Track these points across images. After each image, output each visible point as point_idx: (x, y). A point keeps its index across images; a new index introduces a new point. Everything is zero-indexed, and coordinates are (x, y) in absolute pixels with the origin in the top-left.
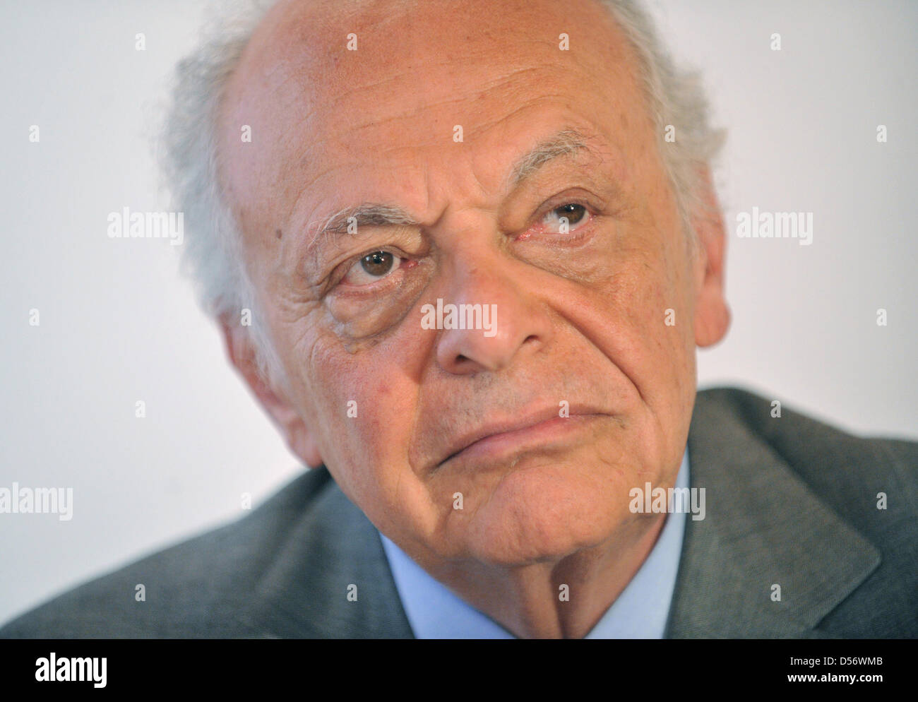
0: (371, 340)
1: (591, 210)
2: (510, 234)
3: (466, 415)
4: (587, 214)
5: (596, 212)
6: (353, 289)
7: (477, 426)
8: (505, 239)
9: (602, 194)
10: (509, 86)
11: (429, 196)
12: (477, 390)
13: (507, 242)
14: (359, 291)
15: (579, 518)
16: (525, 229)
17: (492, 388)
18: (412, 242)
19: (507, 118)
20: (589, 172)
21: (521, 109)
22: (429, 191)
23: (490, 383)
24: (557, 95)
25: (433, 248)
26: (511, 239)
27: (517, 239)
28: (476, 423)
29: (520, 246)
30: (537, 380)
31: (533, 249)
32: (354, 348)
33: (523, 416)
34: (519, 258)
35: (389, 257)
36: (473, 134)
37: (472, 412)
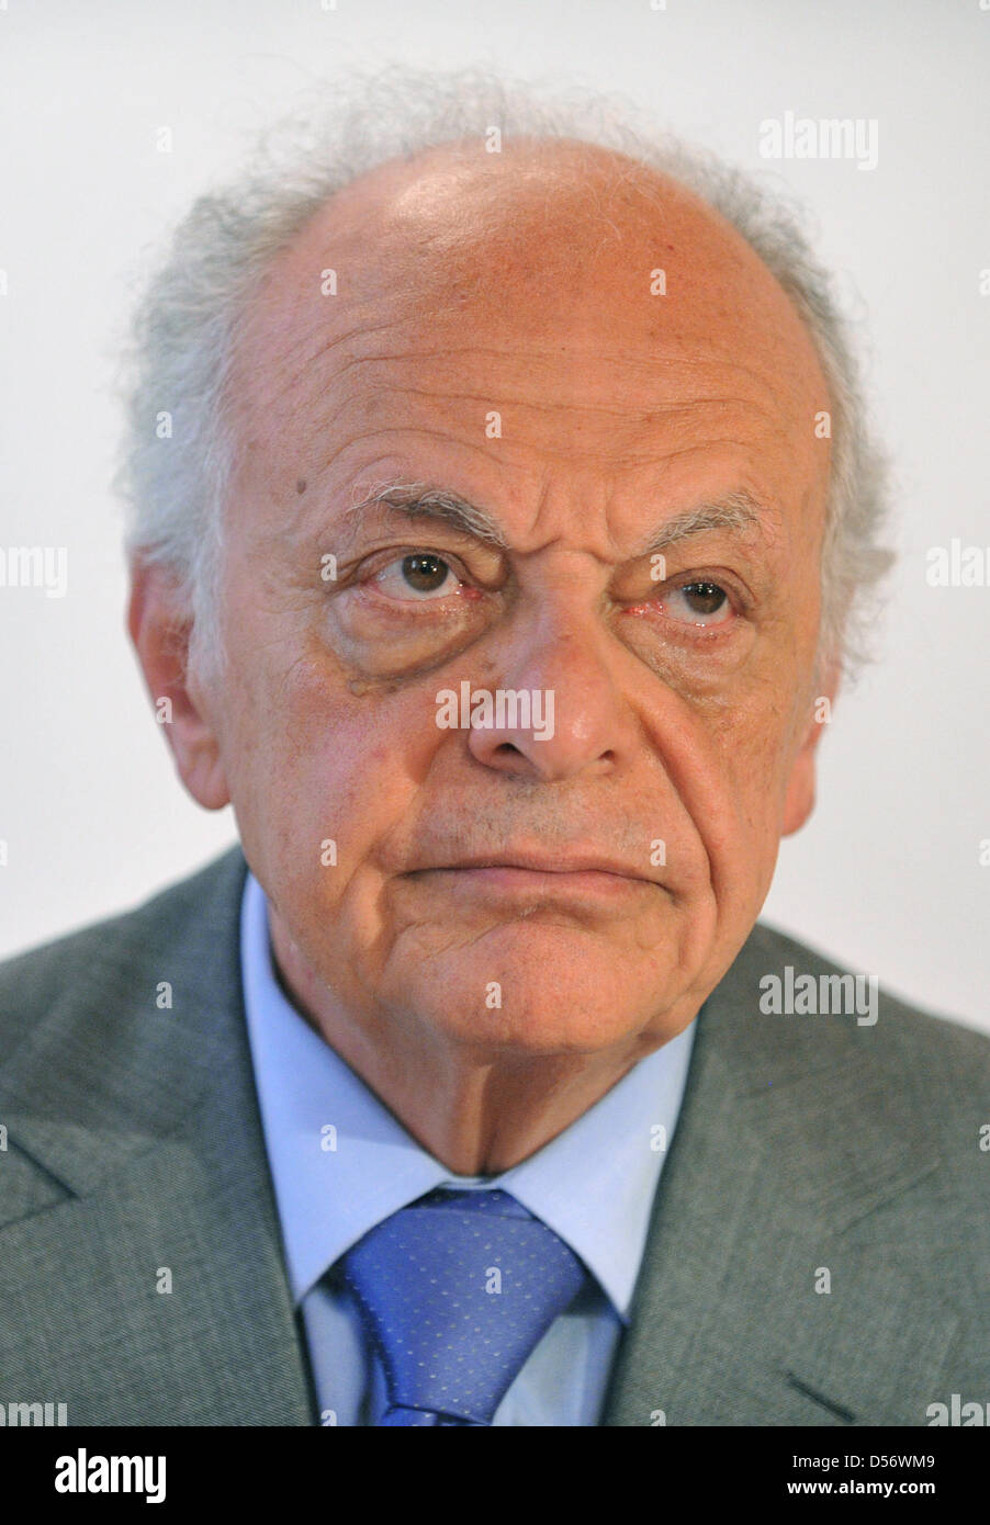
0: (388, 684)
1: (735, 604)
2: (619, 600)
3: (486, 827)
4: (725, 606)
5: (741, 611)
6: (383, 599)
7: (496, 847)
8: (609, 605)
9: (755, 589)
10: (686, 415)
11: (538, 519)
12: (510, 798)
13: (611, 610)
14: (391, 605)
15: (585, 1012)
16: (641, 601)
17: (533, 802)
18: (488, 566)
19: (672, 456)
20: (752, 554)
21: (691, 450)
22: (540, 513)
23: (532, 793)
24: (742, 443)
25: (510, 583)
26: (618, 608)
27: (626, 612)
28: (499, 844)
29: (628, 621)
30: (593, 813)
31: (643, 633)
32: (361, 688)
33: (562, 855)
34: (622, 638)
35: (444, 568)
36: (624, 462)
37: (495, 825)
